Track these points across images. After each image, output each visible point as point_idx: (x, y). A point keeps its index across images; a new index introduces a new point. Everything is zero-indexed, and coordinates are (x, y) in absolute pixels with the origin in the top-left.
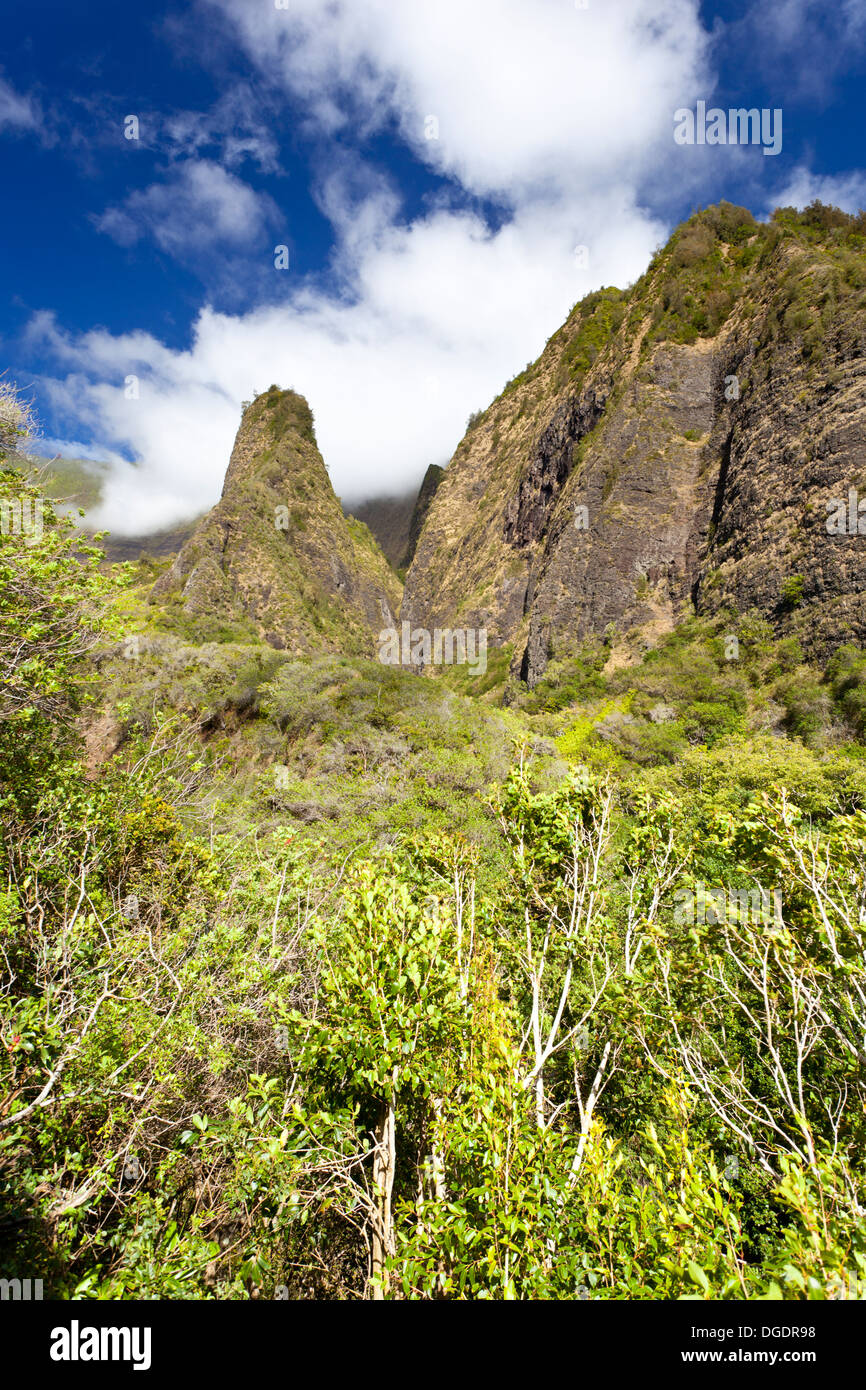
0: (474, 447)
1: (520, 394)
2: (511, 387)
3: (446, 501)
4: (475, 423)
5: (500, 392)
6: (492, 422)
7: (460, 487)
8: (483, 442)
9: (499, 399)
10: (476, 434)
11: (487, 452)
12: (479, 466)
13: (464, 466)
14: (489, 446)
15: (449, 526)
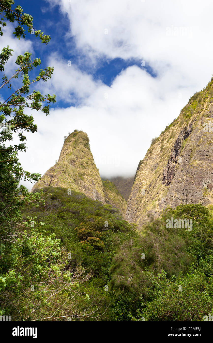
0: (154, 151)
1: (171, 130)
2: (168, 128)
3: (143, 172)
4: (154, 142)
5: (164, 130)
6: (160, 141)
7: (149, 166)
8: (157, 149)
9: (163, 133)
10: (155, 146)
11: (159, 152)
12: (156, 158)
13: (150, 158)
14: (160, 150)
15: (144, 181)
